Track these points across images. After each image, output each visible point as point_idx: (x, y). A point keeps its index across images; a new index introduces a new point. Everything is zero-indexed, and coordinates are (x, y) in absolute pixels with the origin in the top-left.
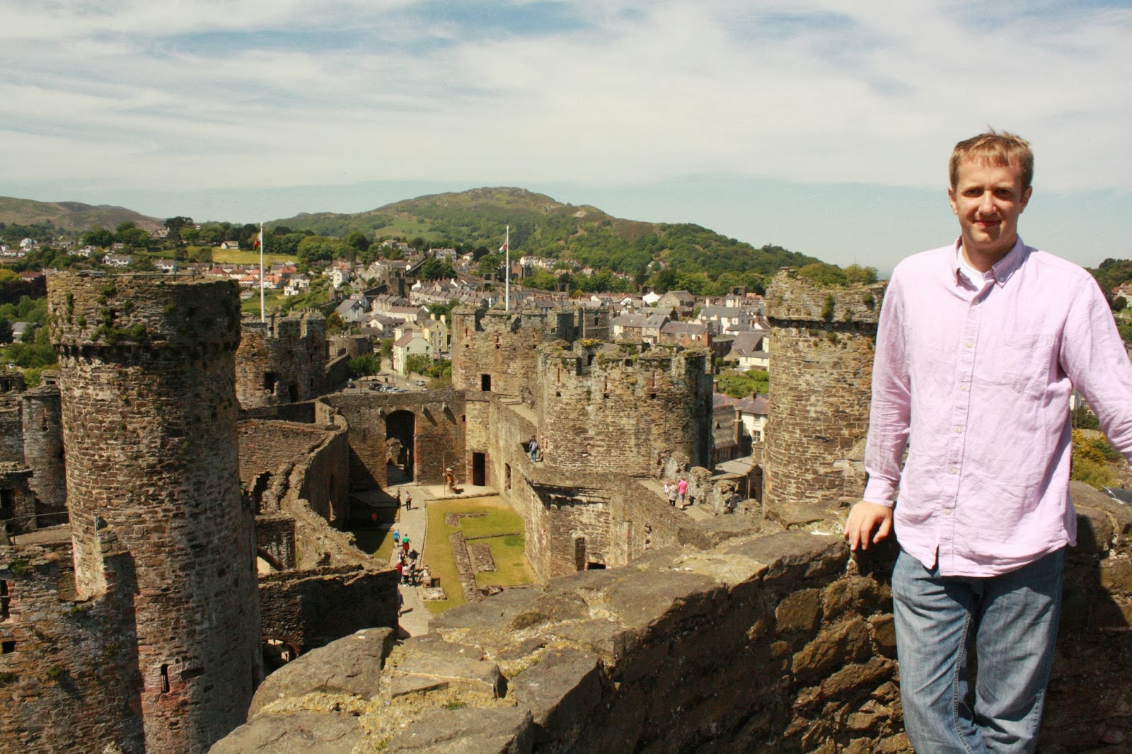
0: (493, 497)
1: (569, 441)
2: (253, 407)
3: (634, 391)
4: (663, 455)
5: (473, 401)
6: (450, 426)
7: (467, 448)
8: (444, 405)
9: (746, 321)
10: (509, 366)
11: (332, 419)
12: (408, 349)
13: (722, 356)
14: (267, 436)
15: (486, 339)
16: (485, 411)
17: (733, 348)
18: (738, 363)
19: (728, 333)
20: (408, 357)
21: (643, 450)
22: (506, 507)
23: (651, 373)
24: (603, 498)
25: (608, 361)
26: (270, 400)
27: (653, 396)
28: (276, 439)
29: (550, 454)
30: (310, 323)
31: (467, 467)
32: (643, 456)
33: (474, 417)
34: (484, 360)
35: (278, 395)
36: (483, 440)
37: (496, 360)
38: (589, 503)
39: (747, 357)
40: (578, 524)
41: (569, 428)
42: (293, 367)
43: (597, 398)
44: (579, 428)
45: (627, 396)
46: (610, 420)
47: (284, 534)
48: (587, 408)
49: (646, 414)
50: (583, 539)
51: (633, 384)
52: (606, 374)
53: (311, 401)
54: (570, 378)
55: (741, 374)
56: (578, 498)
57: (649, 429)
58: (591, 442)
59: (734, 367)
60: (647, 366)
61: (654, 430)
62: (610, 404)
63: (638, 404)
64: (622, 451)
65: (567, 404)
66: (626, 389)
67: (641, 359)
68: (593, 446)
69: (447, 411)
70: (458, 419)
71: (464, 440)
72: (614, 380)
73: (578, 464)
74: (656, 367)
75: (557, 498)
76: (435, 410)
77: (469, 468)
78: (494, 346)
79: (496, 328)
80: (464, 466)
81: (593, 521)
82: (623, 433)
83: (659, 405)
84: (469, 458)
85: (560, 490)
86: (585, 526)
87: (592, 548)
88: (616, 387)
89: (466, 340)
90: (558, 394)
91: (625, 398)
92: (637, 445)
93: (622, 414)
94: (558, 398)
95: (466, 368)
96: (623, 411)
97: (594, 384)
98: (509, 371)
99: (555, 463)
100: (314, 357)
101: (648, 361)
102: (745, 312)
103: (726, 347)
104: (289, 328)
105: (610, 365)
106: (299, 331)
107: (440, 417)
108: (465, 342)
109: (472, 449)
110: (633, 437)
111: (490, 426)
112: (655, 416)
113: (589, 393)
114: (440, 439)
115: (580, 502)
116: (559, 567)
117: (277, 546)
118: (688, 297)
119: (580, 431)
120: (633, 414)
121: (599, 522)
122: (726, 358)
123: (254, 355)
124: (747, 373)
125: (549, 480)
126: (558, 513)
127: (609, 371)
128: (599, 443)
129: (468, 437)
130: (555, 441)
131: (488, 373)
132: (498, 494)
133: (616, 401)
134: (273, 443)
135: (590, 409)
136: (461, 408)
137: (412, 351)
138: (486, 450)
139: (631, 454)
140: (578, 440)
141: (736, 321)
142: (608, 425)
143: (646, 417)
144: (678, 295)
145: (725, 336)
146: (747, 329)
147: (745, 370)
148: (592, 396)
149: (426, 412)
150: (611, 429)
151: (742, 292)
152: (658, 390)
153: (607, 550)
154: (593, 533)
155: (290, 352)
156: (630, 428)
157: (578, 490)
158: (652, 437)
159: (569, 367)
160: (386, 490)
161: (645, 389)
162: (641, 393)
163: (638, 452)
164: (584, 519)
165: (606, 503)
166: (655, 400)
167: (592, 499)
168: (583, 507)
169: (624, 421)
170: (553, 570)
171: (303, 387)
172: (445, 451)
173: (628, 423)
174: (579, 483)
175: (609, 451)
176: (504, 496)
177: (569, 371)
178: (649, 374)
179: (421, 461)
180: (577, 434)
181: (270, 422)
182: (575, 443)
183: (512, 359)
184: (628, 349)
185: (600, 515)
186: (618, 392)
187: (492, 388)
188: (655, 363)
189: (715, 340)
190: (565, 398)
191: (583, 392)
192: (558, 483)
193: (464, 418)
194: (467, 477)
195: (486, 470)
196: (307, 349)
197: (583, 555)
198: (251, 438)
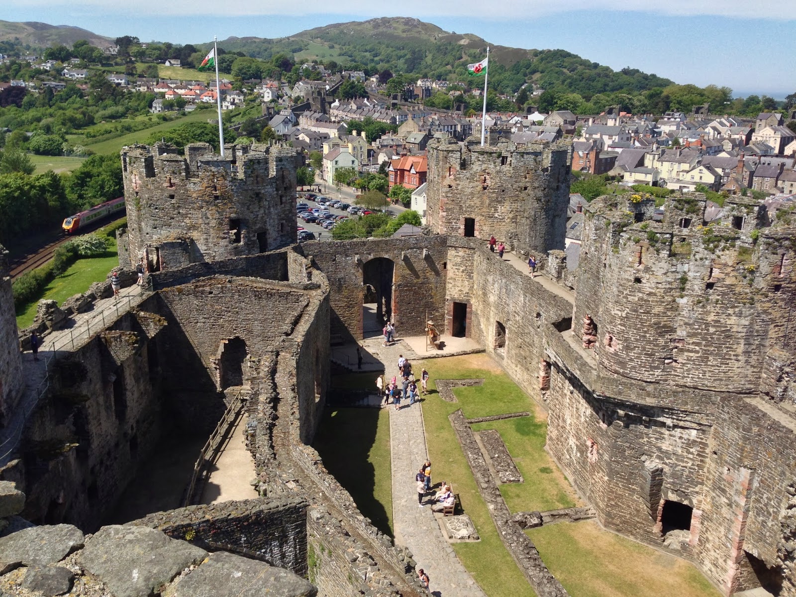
0: (479, 355)
1: (649, 342)
2: (217, 259)
3: (752, 280)
4: (787, 369)
5: (455, 248)
6: (431, 275)
7: (447, 297)
8: (425, 252)
9: (625, 139)
10: (496, 210)
11: (310, 275)
12: (336, 162)
13: (606, 170)
14: (236, 297)
15: (471, 179)
16: (469, 259)
17: (617, 163)
18: (622, 177)
19: (610, 149)
20: (336, 169)
21: (754, 359)
22: (497, 371)
23: (779, 257)
24: (700, 424)
25: (719, 239)
26: (237, 251)
27: (777, 288)
28: (247, 300)
29: (616, 354)
30: (279, 160)
31: (447, 316)
32: (752, 366)
33: (456, 265)
34: (468, 202)
35: (246, 244)
36: (466, 290)
37: (482, 203)
38: (675, 426)
39: (631, 172)
40: (654, 450)
41: (650, 326)
42: (262, 211)
43: (696, 287)
44: (665, 326)
45: (742, 288)
46: (711, 318)
47: (290, 527)
48: (677, 300)
49: (765, 312)
50: (662, 470)
51: (752, 272)
52: (713, 256)
53: (283, 250)
54: (659, 260)
55: (626, 188)
56: (661, 419)
57: (766, 332)
58: (680, 345)
59: (619, 181)
60: (775, 248)
61: (772, 332)
62: (714, 298)
63: (756, 298)
64: (725, 359)
65: (650, 294)
66: (740, 278)
67: (767, 237)
68: (682, 351)
69: (428, 258)
70: (439, 266)
71: (444, 288)
72: (726, 265)
73: (658, 372)
74: (787, 248)
75: (626, 415)
76: (416, 257)
77: (448, 318)
78: (480, 188)
79: (484, 167)
80: (443, 315)
81: (679, 451)
82: (728, 337)
83: (783, 300)
84: (449, 308)
85: (633, 407)
86: (664, 455)
87: (673, 484)
88: (727, 274)
89: (449, 180)
90: (638, 280)
91: (738, 290)
92: (746, 353)
93: (731, 311)
94: (638, 285)
95: (447, 210)
96: (733, 307)
97: (693, 270)
98: (496, 215)
99: (624, 367)
100: (284, 199)
101: (778, 240)
102: (624, 130)
103: (610, 163)
104: (256, 166)
105: (722, 244)
106: (267, 169)
107: (420, 265)
108: (447, 181)
109: (453, 299)
110: (742, 342)
111: (475, 275)
112: (776, 314)
113: (684, 280)
114: (419, 288)
115: (663, 425)
116: (619, 497)
117: (281, 546)
118: (570, 117)
119: (666, 330)
120: (746, 311)
121: (689, 452)
122: (611, 173)
123: (216, 198)
124: (633, 187)
125: (620, 393)
126: (624, 431)
127: (718, 252)
128: (692, 347)
129: (449, 286)
130: (626, 340)
131: (473, 216)
132: (484, 351)
133: (724, 294)
134: (243, 305)
135: (682, 301)
136: (443, 254)
137: (340, 164)
138: (468, 301)
139: (737, 364)
140: (661, 341)
141: (616, 138)
142: (707, 325)
143: (763, 316)
144: (561, 115)
145: (608, 153)
146: (628, 147)
147: (630, 185)
148: (688, 286)
149: (406, 259)
150: (712, 330)
151: (617, 111)
152: (784, 279)
153: (697, 489)
154: (677, 465)
155: (257, 194)
156: (740, 330)
157: (662, 410)
158: (767, 343)
159: (658, 245)
160: (361, 343)
161: (769, 278)
162: (761, 283)
163: (747, 361)
164: (665, 446)
165: (704, 432)
166: (779, 293)
167: (681, 424)
168: (664, 430)
169: (733, 320)
170: (609, 499)
171: (273, 234)
172: (424, 301)
173: (737, 323)
174: (666, 402)
175: (704, 359)
176: (493, 355)
177: (658, 251)
178: (775, 259)
179: (398, 310)
180: (661, 335)
181: (239, 280)
182: (657, 345)
183: (500, 202)
184: (686, 206)
185: (690, 443)
186: (728, 282)
187: (476, 233)
188: (787, 243)
189: (601, 156)
190: (648, 285)
191: (676, 280)
192: (633, 398)
193: (445, 264)
194: (446, 328)
195: (468, 321)
196: (277, 190)
197: (659, 491)
198: (217, 299)
